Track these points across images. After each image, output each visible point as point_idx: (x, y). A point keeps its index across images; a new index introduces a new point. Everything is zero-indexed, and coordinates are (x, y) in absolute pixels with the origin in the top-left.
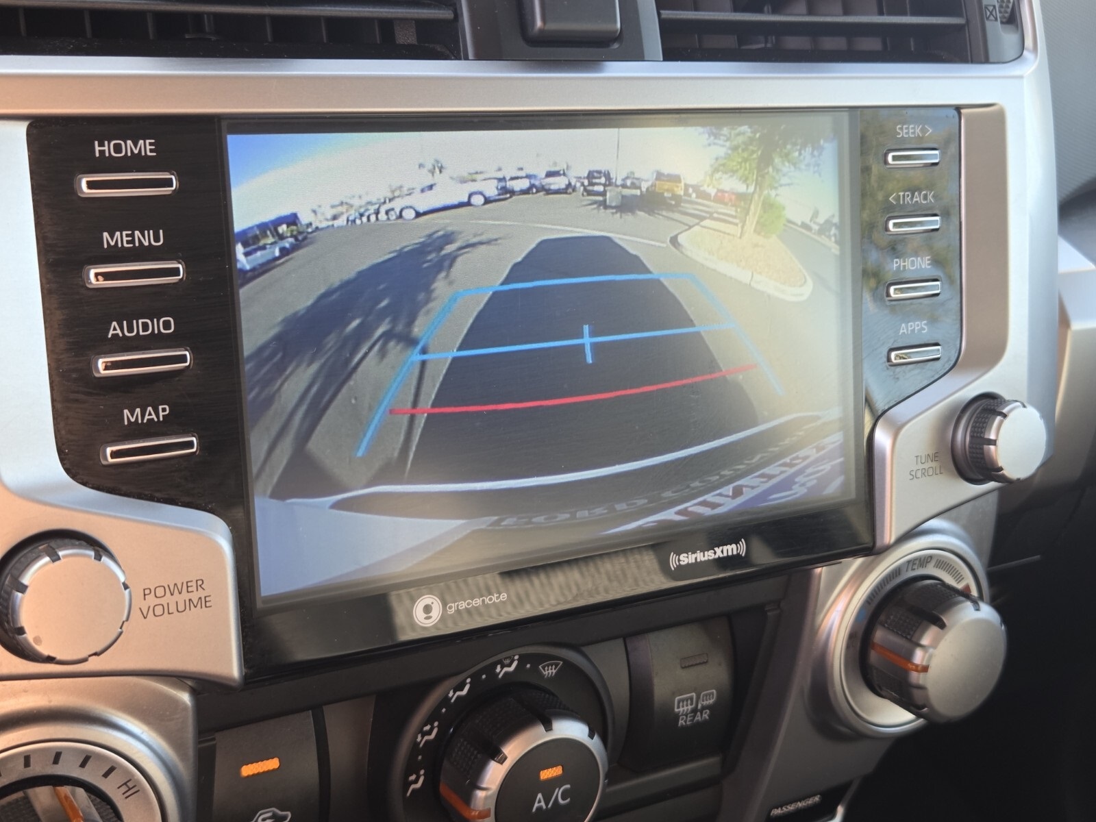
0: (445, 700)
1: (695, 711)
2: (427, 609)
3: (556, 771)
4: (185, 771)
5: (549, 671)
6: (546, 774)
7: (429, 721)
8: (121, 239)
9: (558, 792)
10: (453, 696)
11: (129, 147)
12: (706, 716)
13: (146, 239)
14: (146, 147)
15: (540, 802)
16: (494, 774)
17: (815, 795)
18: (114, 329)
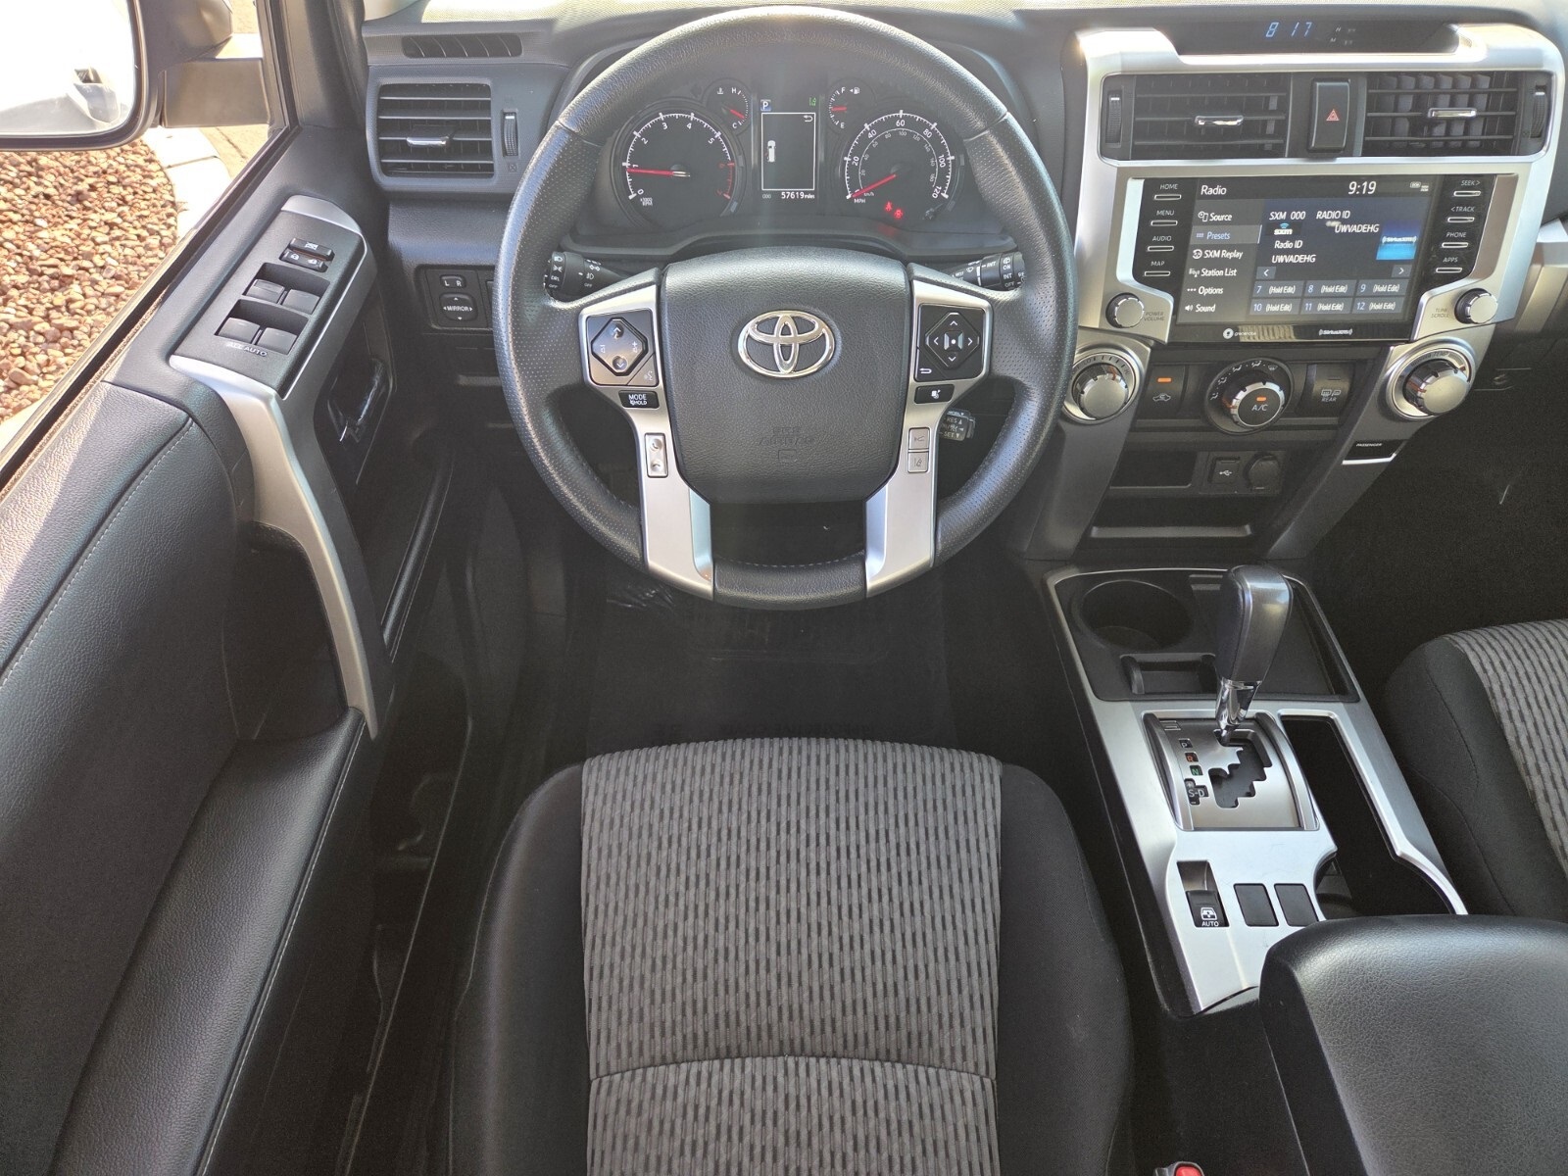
0: (1231, 370)
1: (1330, 396)
2: (1228, 333)
3: (1264, 399)
4: (1144, 371)
5: (1272, 369)
6: (1259, 399)
7: (1224, 376)
8: (1162, 213)
9: (1263, 406)
10: (1234, 370)
11: (1170, 186)
12: (1334, 399)
13: (1169, 213)
14: (1175, 186)
15: (1255, 408)
16: (1241, 395)
17: (1379, 442)
18: (1154, 239)
